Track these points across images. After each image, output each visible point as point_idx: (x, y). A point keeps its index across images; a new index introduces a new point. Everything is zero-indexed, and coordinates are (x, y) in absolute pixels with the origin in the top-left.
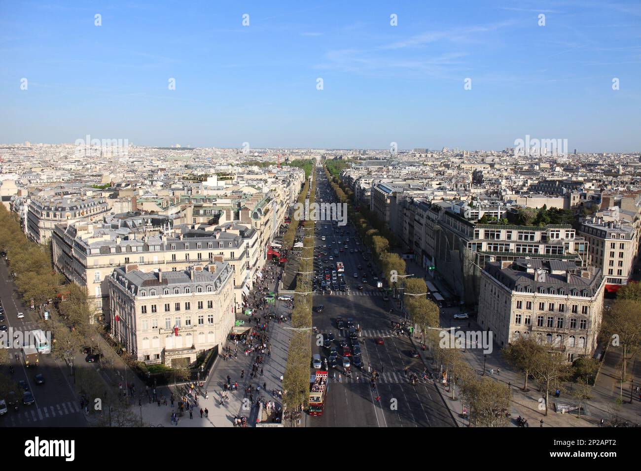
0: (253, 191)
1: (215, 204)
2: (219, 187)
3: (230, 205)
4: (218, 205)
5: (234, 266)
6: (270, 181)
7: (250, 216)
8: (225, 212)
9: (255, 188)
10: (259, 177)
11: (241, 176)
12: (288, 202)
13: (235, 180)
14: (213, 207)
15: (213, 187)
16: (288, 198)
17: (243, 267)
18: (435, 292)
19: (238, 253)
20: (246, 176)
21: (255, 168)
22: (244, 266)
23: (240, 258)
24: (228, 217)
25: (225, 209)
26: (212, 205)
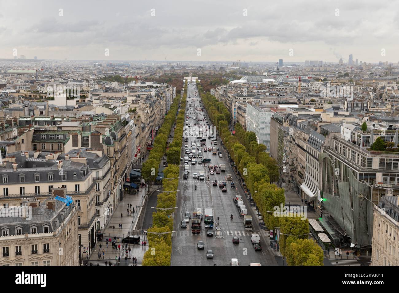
0: (108, 112)
1: (60, 127)
2: (69, 106)
3: (78, 129)
4: (63, 129)
5: (79, 201)
6: (129, 99)
7: (101, 142)
8: (71, 137)
9: (110, 109)
10: (119, 95)
11: (97, 93)
12: (152, 124)
13: (89, 99)
14: (57, 131)
15: (62, 106)
16: (152, 119)
17: (90, 203)
18: (320, 232)
19: (84, 186)
20: (102, 94)
21: (115, 85)
22: (92, 201)
23: (88, 192)
24: (75, 144)
25: (71, 134)
26: (56, 129)
